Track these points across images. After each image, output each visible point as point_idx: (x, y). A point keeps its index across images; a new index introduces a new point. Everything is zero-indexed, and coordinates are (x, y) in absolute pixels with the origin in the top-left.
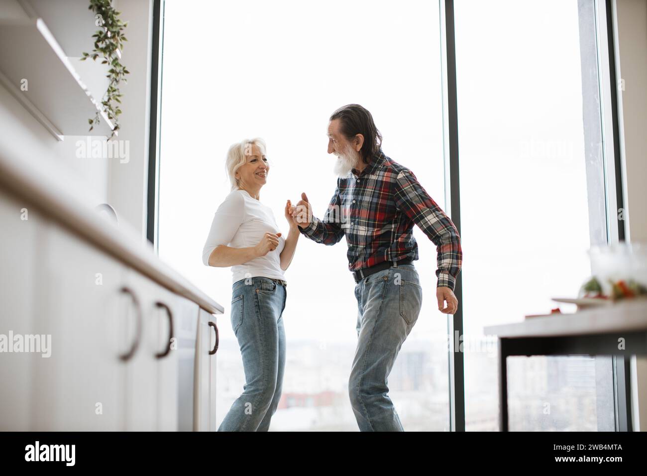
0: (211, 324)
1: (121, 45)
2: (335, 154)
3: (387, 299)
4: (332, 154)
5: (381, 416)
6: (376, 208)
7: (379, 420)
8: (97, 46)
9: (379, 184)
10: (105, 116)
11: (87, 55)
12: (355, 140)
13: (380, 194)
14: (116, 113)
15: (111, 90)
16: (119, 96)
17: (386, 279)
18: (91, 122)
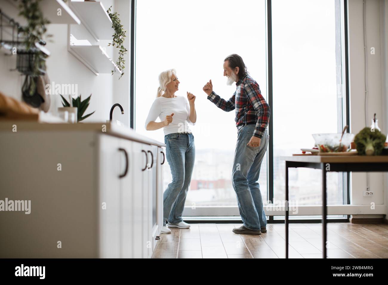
0: (161, 152)
1: (124, 39)
2: (227, 76)
4: (226, 76)
6: (239, 100)
8: (114, 40)
10: (118, 69)
11: (110, 44)
12: (235, 69)
13: (240, 93)
14: (123, 68)
15: (120, 59)
16: (124, 61)
17: (241, 131)
18: (113, 72)
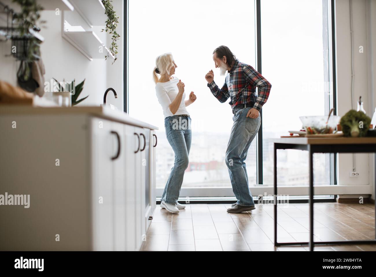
0: (154, 135)
1: (116, 25)
3: (240, 122)
5: (236, 169)
6: (238, 83)
7: (235, 171)
8: (107, 26)
9: (238, 73)
10: (112, 54)
11: (103, 30)
12: (223, 59)
13: (238, 77)
14: (116, 53)
15: (113, 44)
16: (117, 46)
17: (241, 113)
18: (106, 57)
